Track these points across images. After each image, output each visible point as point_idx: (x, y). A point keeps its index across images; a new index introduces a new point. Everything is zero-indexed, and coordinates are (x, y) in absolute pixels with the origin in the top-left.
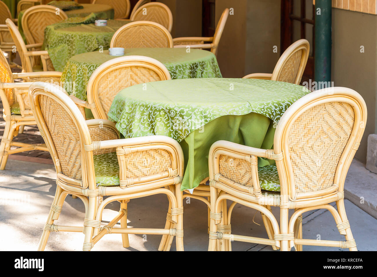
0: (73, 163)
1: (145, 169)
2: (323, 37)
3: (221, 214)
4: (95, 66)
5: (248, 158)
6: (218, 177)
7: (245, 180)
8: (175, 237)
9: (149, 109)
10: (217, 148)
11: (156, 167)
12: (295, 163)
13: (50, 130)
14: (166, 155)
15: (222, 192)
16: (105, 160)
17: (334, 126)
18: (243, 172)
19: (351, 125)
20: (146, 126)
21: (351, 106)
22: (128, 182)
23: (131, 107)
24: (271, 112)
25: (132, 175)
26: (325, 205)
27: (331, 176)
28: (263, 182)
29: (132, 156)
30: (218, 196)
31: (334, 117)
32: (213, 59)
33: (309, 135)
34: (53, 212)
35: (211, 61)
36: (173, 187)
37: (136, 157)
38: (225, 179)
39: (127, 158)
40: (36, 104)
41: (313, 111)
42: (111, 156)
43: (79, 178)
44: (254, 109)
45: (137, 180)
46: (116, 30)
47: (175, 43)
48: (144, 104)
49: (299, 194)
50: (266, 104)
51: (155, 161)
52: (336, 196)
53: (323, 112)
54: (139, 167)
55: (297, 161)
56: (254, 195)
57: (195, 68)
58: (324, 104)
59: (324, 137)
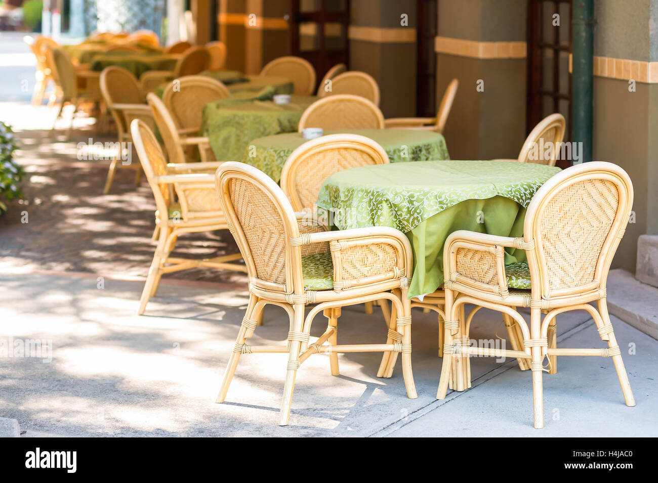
0: (274, 262)
1: (366, 268)
2: (582, 113)
3: (459, 322)
4: (286, 151)
5: (492, 249)
6: (455, 276)
7: (488, 278)
8: (400, 354)
9: (370, 194)
10: (454, 241)
11: (378, 265)
12: (548, 253)
13: (242, 224)
14: (391, 251)
15: (460, 294)
16: (311, 262)
17: (595, 209)
18: (486, 267)
19: (615, 209)
20: (364, 215)
21: (615, 185)
22: (345, 285)
23: (346, 194)
24: (520, 195)
25: (349, 277)
26: (584, 304)
27: (590, 270)
28: (511, 278)
29: (349, 253)
30: (455, 300)
31: (595, 197)
32: (441, 142)
33: (565, 219)
34: (245, 329)
35: (439, 144)
36: (399, 291)
37: (354, 253)
38: (464, 277)
39: (342, 255)
40: (224, 191)
41: (571, 190)
42: (318, 258)
43: (282, 281)
44: (499, 192)
45: (355, 282)
46: (305, 109)
47: (388, 126)
48: (364, 189)
49: (553, 291)
50: (514, 185)
51: (378, 258)
52: (597, 293)
53: (581, 191)
54: (357, 266)
55: (551, 251)
56: (500, 295)
57: (419, 152)
58: (583, 182)
59: (583, 222)
